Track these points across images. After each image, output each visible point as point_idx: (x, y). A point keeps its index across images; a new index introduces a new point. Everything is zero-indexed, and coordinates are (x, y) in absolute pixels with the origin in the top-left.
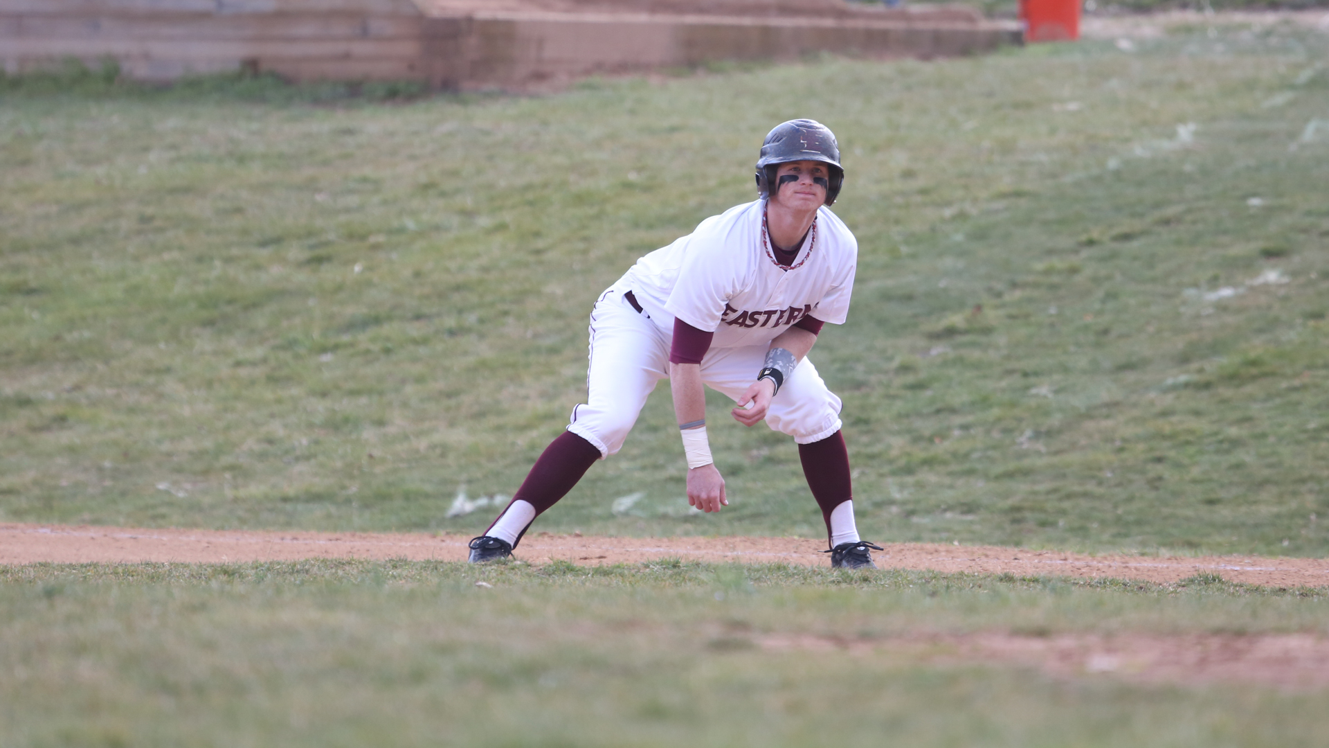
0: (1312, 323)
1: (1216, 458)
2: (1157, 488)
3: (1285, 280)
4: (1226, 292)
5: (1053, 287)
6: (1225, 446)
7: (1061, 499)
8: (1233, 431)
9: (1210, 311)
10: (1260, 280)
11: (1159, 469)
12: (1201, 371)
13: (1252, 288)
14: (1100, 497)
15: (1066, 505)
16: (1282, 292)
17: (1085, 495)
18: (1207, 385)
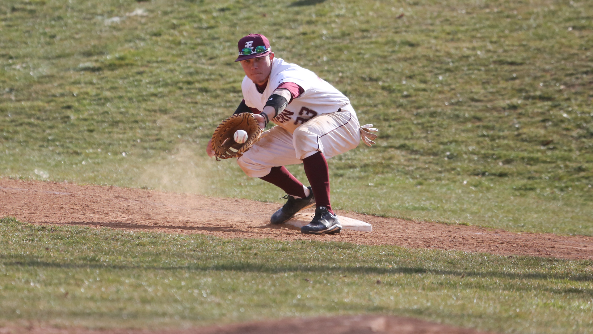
0: (154, 38)
1: (97, 107)
2: (65, 122)
3: (146, 14)
4: (116, 19)
5: (32, 12)
6: (102, 101)
7: (16, 126)
8: (108, 94)
9: (107, 28)
10: (134, 13)
11: (68, 113)
12: (97, 61)
13: (129, 18)
14: (36, 126)
15: (18, 129)
16: (143, 20)
17: (30, 124)
18: (99, 69)
